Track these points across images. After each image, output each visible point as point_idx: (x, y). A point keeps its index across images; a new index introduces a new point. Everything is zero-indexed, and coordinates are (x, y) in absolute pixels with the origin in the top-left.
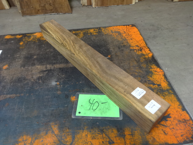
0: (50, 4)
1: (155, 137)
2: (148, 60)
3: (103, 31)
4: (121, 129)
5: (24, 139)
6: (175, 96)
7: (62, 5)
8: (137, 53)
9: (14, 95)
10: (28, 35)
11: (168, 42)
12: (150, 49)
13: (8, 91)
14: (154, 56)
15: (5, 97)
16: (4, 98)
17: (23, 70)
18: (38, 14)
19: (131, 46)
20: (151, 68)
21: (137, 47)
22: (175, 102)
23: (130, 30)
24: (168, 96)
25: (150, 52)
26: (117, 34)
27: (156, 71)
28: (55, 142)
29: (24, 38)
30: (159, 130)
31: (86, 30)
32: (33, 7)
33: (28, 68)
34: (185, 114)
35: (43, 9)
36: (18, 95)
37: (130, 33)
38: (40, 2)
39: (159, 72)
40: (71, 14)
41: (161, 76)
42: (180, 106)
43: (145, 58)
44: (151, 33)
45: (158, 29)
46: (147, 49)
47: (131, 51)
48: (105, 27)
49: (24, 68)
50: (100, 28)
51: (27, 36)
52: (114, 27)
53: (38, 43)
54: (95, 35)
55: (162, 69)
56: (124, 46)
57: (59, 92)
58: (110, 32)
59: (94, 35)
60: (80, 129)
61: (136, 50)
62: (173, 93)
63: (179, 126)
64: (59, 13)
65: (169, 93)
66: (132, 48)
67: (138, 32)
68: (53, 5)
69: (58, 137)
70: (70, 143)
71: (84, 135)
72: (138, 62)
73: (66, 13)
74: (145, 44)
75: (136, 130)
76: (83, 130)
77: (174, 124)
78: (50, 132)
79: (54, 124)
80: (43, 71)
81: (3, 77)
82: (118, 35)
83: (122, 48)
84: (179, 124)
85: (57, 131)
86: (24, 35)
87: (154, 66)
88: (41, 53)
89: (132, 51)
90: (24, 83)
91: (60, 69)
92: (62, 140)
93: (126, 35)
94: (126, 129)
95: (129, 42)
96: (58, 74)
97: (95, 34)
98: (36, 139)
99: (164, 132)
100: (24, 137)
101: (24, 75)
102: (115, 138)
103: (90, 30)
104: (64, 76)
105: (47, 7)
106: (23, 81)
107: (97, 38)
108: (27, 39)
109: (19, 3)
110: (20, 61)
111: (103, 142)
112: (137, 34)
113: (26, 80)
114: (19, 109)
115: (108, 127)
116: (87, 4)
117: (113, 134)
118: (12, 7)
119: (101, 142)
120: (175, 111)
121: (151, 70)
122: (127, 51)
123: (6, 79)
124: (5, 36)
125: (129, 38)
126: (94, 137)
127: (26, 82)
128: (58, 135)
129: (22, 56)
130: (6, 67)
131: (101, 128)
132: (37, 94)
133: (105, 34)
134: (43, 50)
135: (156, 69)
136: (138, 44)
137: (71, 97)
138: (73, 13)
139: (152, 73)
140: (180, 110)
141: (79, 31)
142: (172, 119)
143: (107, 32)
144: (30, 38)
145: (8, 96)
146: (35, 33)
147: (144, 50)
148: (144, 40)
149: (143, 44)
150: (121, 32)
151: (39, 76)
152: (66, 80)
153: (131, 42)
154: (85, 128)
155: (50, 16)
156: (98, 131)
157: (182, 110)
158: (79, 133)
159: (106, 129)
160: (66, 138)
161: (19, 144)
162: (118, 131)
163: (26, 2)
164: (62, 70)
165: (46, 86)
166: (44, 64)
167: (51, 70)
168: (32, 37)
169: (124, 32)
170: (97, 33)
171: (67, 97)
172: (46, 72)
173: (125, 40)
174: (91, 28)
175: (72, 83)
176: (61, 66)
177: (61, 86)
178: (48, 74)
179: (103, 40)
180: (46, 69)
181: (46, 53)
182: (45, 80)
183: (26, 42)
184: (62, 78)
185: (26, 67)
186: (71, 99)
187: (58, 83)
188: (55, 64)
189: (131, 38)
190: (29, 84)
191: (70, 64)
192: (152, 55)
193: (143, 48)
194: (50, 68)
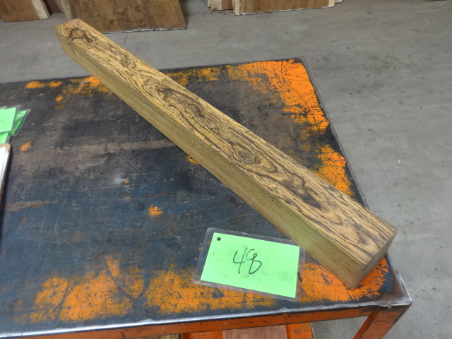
0: (137, 8)
1: (305, 289)
2: (316, 135)
3: (230, 74)
5: (54, 284)
8: (297, 121)
9: (40, 203)
10: (73, 81)
11: (409, 97)
12: (324, 113)
13: (29, 194)
14: (331, 127)
15: (22, 205)
16: (19, 207)
17: (59, 153)
18: (111, 31)
19: (284, 106)
20: (321, 152)
21: (298, 109)
23: (289, 72)
25: (323, 118)
26: (260, 80)
27: (330, 159)
29: (65, 87)
30: (315, 276)
31: (195, 71)
32: (98, 15)
33: (69, 150)
35: (123, 20)
36: (47, 202)
37: (287, 78)
38: (115, 3)
39: (336, 161)
40: (185, 31)
41: (339, 169)
43: (312, 131)
44: (368, 76)
45: (387, 67)
46: (318, 113)
48: (236, 65)
49: (61, 149)
50: (223, 67)
51: (71, 83)
52: (255, 64)
53: (93, 97)
54: (213, 81)
55: (342, 155)
56: (271, 105)
57: (127, 199)
58: (245, 75)
59: (211, 81)
60: (161, 269)
61: (294, 114)
64: (157, 27)
66: (286, 110)
67: (306, 76)
68: (144, 9)
69: (118, 283)
70: (139, 293)
71: (167, 279)
72: (294, 140)
73: (173, 28)
74: (317, 101)
76: (167, 270)
78: (104, 272)
79: (111, 257)
80: (96, 157)
81: (21, 167)
82: (262, 81)
83: (266, 110)
85: (118, 272)
86: (66, 81)
87: (327, 150)
88: (97, 119)
89: (285, 117)
90: (61, 179)
91: (133, 151)
92: (125, 288)
93: (278, 83)
95: (282, 97)
96: (129, 163)
97: (212, 79)
98: (76, 283)
99: (325, 279)
100: (54, 280)
101: (60, 162)
103: (202, 70)
104: (139, 166)
105: (130, 15)
106: (59, 175)
107: (216, 89)
108: (71, 90)
109: (68, 6)
110: (56, 134)
111: (202, 294)
112: (302, 79)
113: (65, 173)
114: (48, 228)
116: (222, 6)
118: (54, 15)
119: (199, 294)
121: (319, 156)
122: (275, 116)
123: (25, 171)
124: (26, 82)
125: (284, 89)
126: (185, 283)
127: (64, 176)
128: (117, 278)
129: (59, 126)
130: (26, 146)
132: (84, 200)
133: (233, 80)
134: (101, 112)
135: (330, 154)
136: (301, 101)
137: (149, 207)
138: (189, 27)
139: (320, 162)
141: (180, 73)
143: (239, 76)
144: (77, 88)
145: (29, 204)
146: (88, 77)
147: (312, 114)
148: (315, 93)
149: (312, 102)
150: (270, 75)
151: (90, 165)
152: (143, 174)
153: (286, 98)
154: (170, 266)
158: (158, 276)
160: (132, 284)
161: (45, 292)
163: (84, 3)
164: (137, 155)
165: (102, 186)
166: (102, 143)
167: (114, 154)
168: (82, 85)
169: (275, 74)
170: (217, 76)
171: (142, 207)
172: (105, 159)
173: (275, 92)
174: (206, 67)
175: (154, 180)
176: (136, 146)
177: (131, 187)
178: (108, 161)
179: (228, 93)
180: (104, 152)
181: (107, 120)
182: (101, 174)
183: (69, 96)
184: (136, 170)
185: (66, 148)
186: (148, 212)
187: (127, 179)
188: (123, 141)
189: (288, 87)
190: (69, 182)
191: (155, 142)
192: (327, 125)
193: (311, 109)
194: (114, 150)
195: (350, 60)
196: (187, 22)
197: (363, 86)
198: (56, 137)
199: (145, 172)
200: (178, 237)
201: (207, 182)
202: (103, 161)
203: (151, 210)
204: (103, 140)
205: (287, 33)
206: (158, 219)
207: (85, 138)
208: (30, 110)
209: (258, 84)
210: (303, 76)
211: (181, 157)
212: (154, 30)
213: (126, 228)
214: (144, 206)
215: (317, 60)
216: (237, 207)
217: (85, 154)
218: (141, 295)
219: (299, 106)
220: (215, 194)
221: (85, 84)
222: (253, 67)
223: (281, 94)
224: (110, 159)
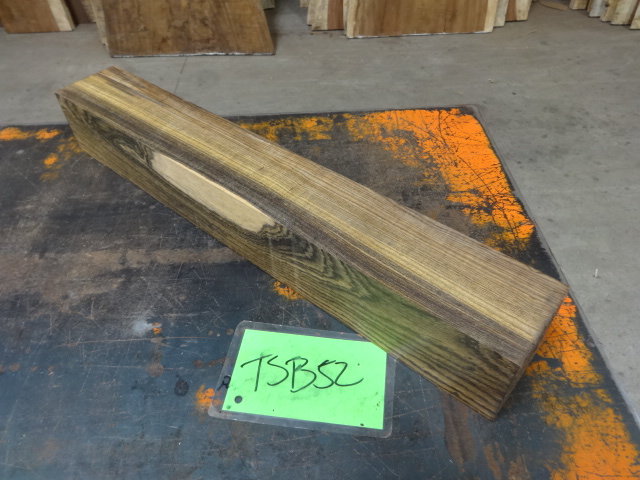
0: (203, 22)
2: (513, 249)
3: (350, 129)
6: (620, 417)
7: (242, 27)
8: (474, 220)
12: (523, 207)
14: (539, 236)
17: (36, 265)
18: (164, 52)
19: (450, 192)
21: (474, 198)
22: (620, 448)
23: (453, 129)
24: (589, 417)
25: (522, 218)
26: (403, 141)
29: (63, 140)
31: (289, 122)
32: (145, 29)
33: (56, 260)
35: (181, 37)
37: (450, 140)
38: (171, 11)
40: (272, 58)
43: (505, 241)
45: (573, 125)
46: (512, 207)
47: (449, 211)
48: (360, 114)
49: (41, 256)
50: (339, 117)
52: (392, 114)
54: (322, 140)
56: (424, 188)
58: (376, 132)
59: (317, 141)
61: (468, 206)
62: (609, 400)
64: (231, 51)
65: (596, 402)
66: (453, 199)
67: (483, 138)
68: (214, 23)
73: (254, 52)
74: (507, 185)
80: (105, 275)
82: (406, 143)
83: (417, 198)
86: (67, 130)
88: (114, 201)
89: (452, 212)
90: (32, 319)
91: (174, 267)
93: (434, 148)
95: (444, 175)
96: (163, 291)
97: (319, 137)
101: (35, 284)
103: (302, 121)
104: (182, 298)
105: (192, 31)
106: (30, 309)
107: (326, 154)
108: (73, 146)
109: (102, 14)
110: (35, 227)
112: (476, 143)
113: (41, 306)
116: (329, 24)
118: (81, 26)
122: (433, 210)
125: (447, 159)
127: (37, 315)
129: (44, 211)
132: (71, 367)
133: (356, 139)
134: (121, 188)
136: (477, 184)
137: (197, 388)
141: (265, 125)
143: (366, 133)
147: (502, 209)
148: (503, 169)
149: (498, 186)
150: (420, 133)
151: (91, 292)
152: (190, 315)
153: (451, 176)
155: (199, 59)
163: (125, 10)
164: (180, 276)
166: (117, 247)
167: (138, 272)
169: (429, 133)
170: (329, 133)
171: (183, 388)
172: (120, 280)
173: (431, 164)
174: (310, 116)
175: (210, 329)
176: (180, 256)
177: (164, 341)
178: (124, 285)
179: (348, 163)
180: (120, 267)
181: (132, 203)
182: (111, 310)
183: (67, 157)
184: (177, 306)
185: (51, 255)
186: (195, 400)
187: (159, 325)
188: (157, 246)
189: (452, 157)
190: (46, 325)
191: (214, 250)
192: (531, 231)
193: (498, 199)
194: (138, 263)
195: (517, 110)
196: (275, 45)
197: (538, 152)
198: (35, 231)
199: (193, 311)
202: (116, 283)
203: (200, 395)
204: (120, 242)
205: (423, 68)
207: (87, 237)
209: (401, 148)
210: (478, 137)
211: (261, 283)
212: (227, 55)
213: (147, 437)
214: (187, 386)
217: (85, 269)
219: (475, 191)
222: (390, 118)
223: (441, 169)
224: (128, 281)
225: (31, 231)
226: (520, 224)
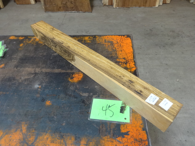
0: (71, 2)
3: (97, 40)
4: (79, 138)
7: (82, 4)
8: (122, 66)
9: (1, 93)
11: (186, 51)
12: (135, 63)
14: (137, 71)
17: (15, 70)
18: (60, 11)
19: (118, 58)
21: (123, 60)
22: (139, 121)
23: (124, 41)
24: (134, 114)
26: (109, 44)
28: (20, 140)
29: (25, 40)
31: (82, 37)
32: (55, 4)
33: (20, 69)
34: (143, 134)
35: (65, 7)
36: (4, 93)
37: (122, 44)
40: (91, 13)
42: (142, 126)
44: (169, 39)
46: (132, 63)
48: (100, 36)
49: (17, 68)
50: (95, 37)
51: (28, 38)
52: (109, 36)
53: (35, 46)
54: (89, 43)
58: (103, 41)
59: (87, 43)
60: (44, 132)
61: (121, 62)
63: (133, 144)
64: (79, 11)
66: (118, 60)
67: (131, 44)
68: (74, 3)
69: (24, 136)
70: (32, 142)
71: (45, 137)
73: (86, 11)
74: (133, 57)
75: (92, 141)
77: (129, 142)
78: (19, 130)
79: (24, 123)
80: (31, 74)
84: (134, 142)
85: (25, 130)
86: (26, 37)
88: (35, 56)
90: (13, 83)
91: (46, 73)
92: (26, 139)
93: (117, 46)
94: (83, 138)
95: (118, 54)
96: (43, 79)
98: (6, 134)
101: (14, 75)
102: (70, 145)
103: (85, 37)
104: (47, 80)
105: (68, 5)
106: (12, 80)
108: (27, 41)
112: (128, 45)
113: (15, 80)
114: (2, 105)
115: (69, 134)
116: (108, 4)
117: (70, 141)
118: (37, 2)
120: (135, 130)
124: (10, 36)
126: (53, 141)
128: (24, 134)
129: (18, 57)
130: (3, 66)
131: (62, 134)
132: (20, 94)
133: (97, 43)
134: (37, 53)
136: (125, 56)
137: (46, 101)
138: (93, 12)
140: (140, 129)
141: (75, 38)
142: (129, 137)
143: (101, 41)
144: (30, 40)
147: (129, 63)
148: (133, 53)
149: (130, 57)
150: (114, 42)
151: (26, 77)
153: (119, 54)
154: (48, 131)
155: (70, 13)
156: (59, 137)
157: (142, 130)
158: (42, 135)
159: (66, 135)
160: (30, 137)
162: (76, 139)
164: (47, 75)
165: (29, 88)
166: (34, 67)
167: (38, 73)
168: (32, 40)
169: (117, 42)
170: (91, 41)
171: (43, 100)
173: (115, 51)
174: (87, 36)
175: (52, 88)
176: (48, 70)
177: (41, 90)
178: (34, 76)
180: (34, 72)
181: (39, 57)
182: (30, 82)
183: (26, 44)
184: (45, 82)
185: (19, 68)
186: (46, 103)
187: (40, 86)
188: (43, 68)
189: (121, 49)
190: (16, 84)
191: (57, 69)
192: (135, 69)
193: (129, 60)
194: (38, 71)
195: (162, 31)
196: (92, 10)
197: (166, 44)
198: (16, 62)
199: (49, 83)
200: (55, 117)
201: (74, 91)
202: (32, 76)
205: (135, 17)
206: (49, 107)
207: (27, 64)
208: (8, 49)
209: (108, 46)
210: (130, 44)
211: (66, 78)
213: (34, 110)
214: (44, 100)
215: (147, 31)
216: (85, 106)
217: (26, 72)
218: (32, 144)
219: (124, 58)
220: (76, 98)
221: (34, 39)
222: (108, 37)
223: (117, 52)
224: (35, 76)
225: (15, 62)
226: (133, 67)
